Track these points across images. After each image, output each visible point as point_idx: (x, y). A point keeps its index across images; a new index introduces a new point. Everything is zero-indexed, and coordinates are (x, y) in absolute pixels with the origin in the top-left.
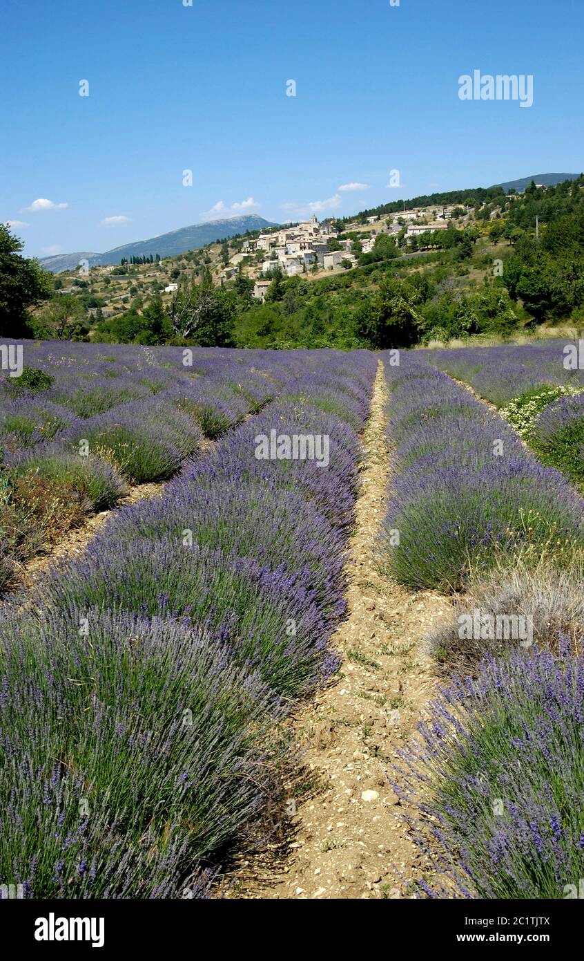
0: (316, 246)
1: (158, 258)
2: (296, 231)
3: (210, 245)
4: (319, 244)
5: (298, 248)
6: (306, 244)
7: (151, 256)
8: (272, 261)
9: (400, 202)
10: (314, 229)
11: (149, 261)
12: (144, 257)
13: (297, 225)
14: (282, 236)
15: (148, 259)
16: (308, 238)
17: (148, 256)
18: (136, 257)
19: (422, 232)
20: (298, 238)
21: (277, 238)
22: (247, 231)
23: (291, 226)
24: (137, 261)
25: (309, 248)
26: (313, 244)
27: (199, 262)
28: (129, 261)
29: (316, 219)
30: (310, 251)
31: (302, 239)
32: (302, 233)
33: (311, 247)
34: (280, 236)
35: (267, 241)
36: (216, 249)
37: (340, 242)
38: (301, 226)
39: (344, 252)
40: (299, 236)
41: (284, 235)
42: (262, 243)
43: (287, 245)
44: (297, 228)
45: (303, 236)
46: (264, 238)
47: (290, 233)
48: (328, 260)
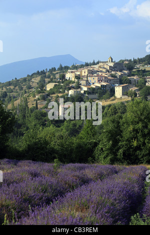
0: (110, 80)
2: (96, 67)
3: (32, 75)
5: (97, 81)
6: (104, 78)
8: (76, 90)
10: (110, 67)
13: (98, 63)
14: (84, 72)
21: (81, 72)
22: (61, 66)
23: (94, 64)
25: (105, 82)
26: (108, 78)
27: (22, 88)
30: (105, 84)
31: (100, 74)
32: (101, 69)
33: (107, 80)
34: (83, 71)
35: (73, 75)
36: (37, 79)
37: (129, 78)
38: (101, 64)
39: (131, 85)
40: (98, 71)
41: (86, 70)
42: (69, 76)
43: (88, 78)
44: (98, 65)
45: (101, 71)
46: (72, 72)
47: (91, 69)
48: (119, 90)
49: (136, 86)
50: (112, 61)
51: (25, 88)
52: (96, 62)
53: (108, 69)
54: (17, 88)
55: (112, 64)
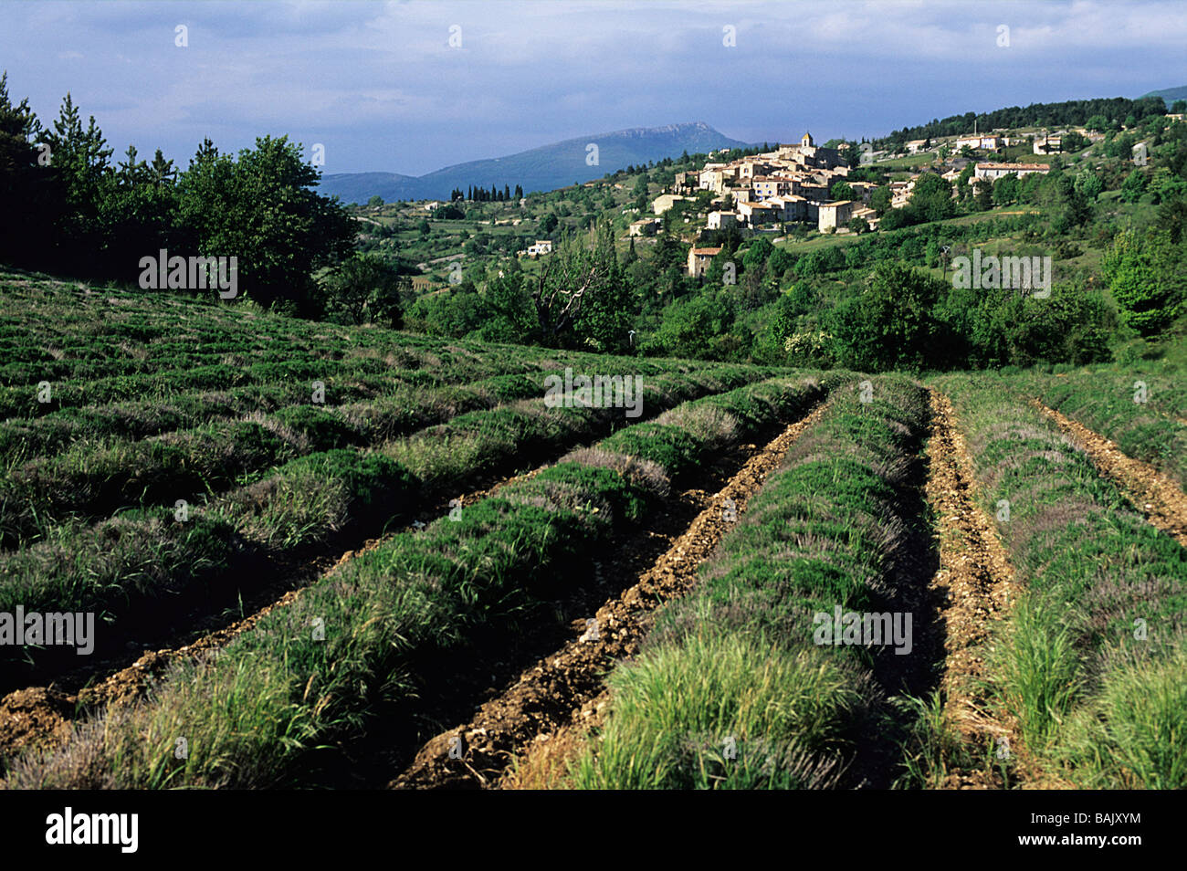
0: (807, 190)
1: (519, 191)
2: (772, 159)
3: (616, 176)
4: (813, 185)
5: (775, 191)
6: (791, 185)
7: (507, 188)
8: (724, 213)
9: (971, 117)
10: (806, 157)
11: (503, 197)
12: (494, 190)
14: (746, 169)
15: (500, 193)
16: (794, 176)
17: (500, 188)
18: (479, 189)
19: (1003, 174)
20: (776, 173)
21: (737, 170)
22: (685, 153)
24: (481, 196)
25: (794, 194)
26: (802, 184)
27: (593, 205)
28: (466, 196)
29: (811, 139)
30: (794, 199)
31: (783, 174)
32: (784, 164)
33: (798, 189)
34: (742, 167)
35: (718, 176)
36: (627, 183)
37: (851, 185)
38: (783, 151)
39: (857, 204)
40: (779, 169)
41: (750, 166)
42: (710, 179)
43: (755, 184)
44: (777, 154)
45: (785, 169)
46: (715, 169)
47: (762, 163)
48: (827, 216)
49: (868, 206)
50: (811, 145)
51: (599, 204)
52: (769, 147)
53: (802, 161)
54: (581, 204)
55: (811, 152)
